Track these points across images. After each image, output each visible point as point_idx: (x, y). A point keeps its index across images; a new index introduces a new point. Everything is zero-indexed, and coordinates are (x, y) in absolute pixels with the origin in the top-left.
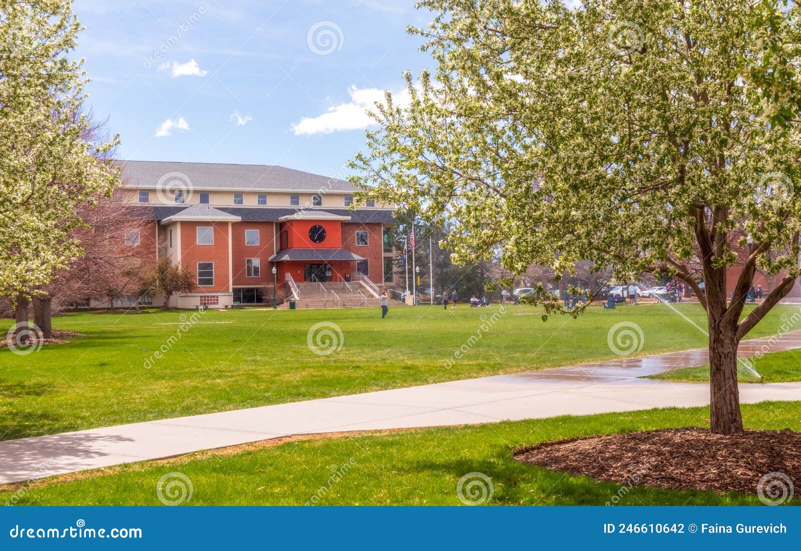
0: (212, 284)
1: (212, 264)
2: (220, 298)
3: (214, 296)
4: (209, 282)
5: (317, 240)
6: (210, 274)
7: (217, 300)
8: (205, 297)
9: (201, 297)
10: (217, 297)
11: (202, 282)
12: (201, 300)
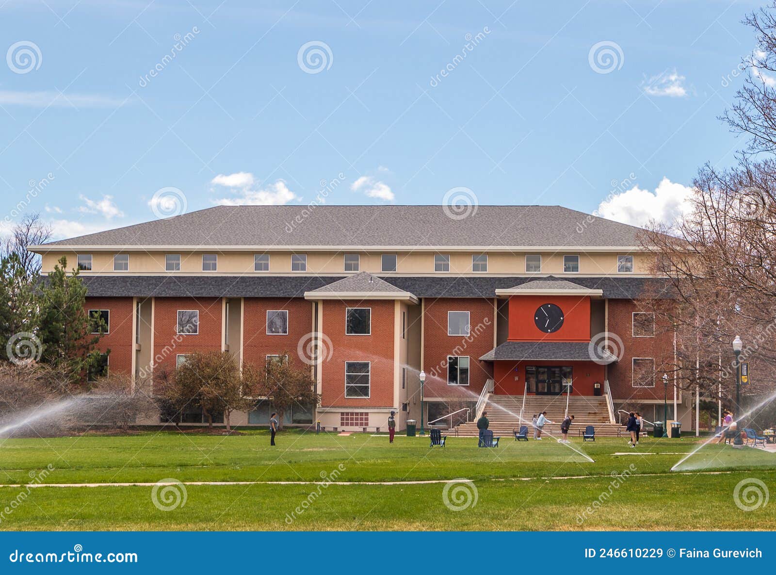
0: (367, 395)
1: (368, 364)
2: (370, 417)
3: (362, 414)
4: (364, 391)
5: (548, 327)
6: (365, 379)
7: (367, 419)
8: (347, 414)
9: (342, 414)
10: (367, 414)
11: (352, 391)
12: (342, 419)
